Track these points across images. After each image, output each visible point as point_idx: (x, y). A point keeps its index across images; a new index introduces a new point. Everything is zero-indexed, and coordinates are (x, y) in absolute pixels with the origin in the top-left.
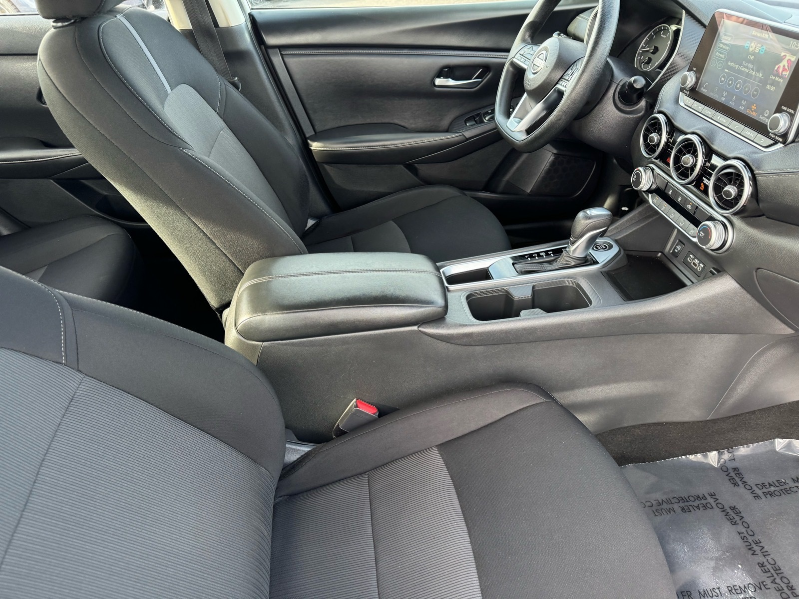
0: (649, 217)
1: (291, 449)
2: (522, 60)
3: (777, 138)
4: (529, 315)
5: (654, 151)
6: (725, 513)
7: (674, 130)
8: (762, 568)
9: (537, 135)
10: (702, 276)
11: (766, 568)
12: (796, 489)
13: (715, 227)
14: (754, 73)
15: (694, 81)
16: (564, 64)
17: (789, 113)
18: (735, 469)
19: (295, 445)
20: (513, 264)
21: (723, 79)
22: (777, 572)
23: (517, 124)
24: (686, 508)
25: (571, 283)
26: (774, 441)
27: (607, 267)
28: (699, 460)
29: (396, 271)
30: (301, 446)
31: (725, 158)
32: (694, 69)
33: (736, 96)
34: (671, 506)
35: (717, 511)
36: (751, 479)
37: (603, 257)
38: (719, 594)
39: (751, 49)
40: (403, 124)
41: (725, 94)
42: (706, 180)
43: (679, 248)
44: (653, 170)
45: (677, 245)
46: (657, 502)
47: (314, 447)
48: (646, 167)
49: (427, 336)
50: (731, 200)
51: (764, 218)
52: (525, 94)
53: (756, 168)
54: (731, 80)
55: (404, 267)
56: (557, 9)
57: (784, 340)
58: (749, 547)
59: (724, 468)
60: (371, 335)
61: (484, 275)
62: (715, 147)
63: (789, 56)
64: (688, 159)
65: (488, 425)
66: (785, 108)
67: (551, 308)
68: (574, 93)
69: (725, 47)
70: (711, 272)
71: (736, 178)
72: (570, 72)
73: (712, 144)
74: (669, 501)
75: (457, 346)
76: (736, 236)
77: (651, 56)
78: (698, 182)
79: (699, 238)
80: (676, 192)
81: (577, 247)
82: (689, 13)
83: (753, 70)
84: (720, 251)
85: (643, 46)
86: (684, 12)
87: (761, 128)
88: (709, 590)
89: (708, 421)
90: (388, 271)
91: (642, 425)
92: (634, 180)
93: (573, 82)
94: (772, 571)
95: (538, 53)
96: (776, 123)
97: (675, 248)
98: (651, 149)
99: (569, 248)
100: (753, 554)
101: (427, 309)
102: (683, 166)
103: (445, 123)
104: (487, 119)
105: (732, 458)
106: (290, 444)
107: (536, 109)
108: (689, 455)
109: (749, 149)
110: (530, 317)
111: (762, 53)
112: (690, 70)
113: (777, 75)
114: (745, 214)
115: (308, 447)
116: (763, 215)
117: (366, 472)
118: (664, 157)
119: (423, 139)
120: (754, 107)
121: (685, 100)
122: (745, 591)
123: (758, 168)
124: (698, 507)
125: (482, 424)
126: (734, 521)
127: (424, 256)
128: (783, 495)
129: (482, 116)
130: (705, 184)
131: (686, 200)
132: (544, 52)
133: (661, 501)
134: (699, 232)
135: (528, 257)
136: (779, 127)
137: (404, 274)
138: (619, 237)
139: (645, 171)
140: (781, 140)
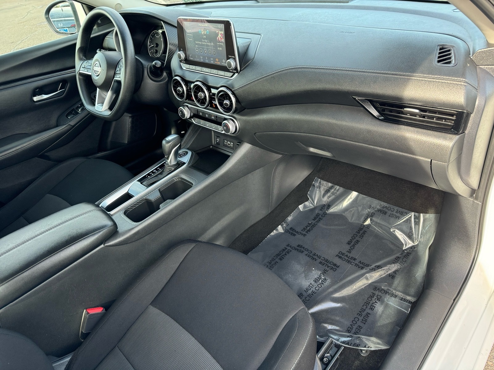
0: (197, 130)
1: (58, 365)
2: (86, 70)
3: (233, 71)
4: (165, 206)
5: (183, 97)
6: (297, 250)
7: (187, 83)
8: (322, 264)
9: (117, 109)
10: (235, 148)
11: (323, 263)
12: (316, 223)
13: (229, 122)
14: (209, 44)
15: (184, 55)
16: (112, 65)
17: (233, 58)
18: (291, 229)
19: (58, 362)
20: (141, 183)
21: (197, 50)
22: (327, 262)
23: (102, 107)
24: (281, 258)
25: (177, 179)
26: (299, 207)
27: (191, 163)
28: (275, 233)
29: (71, 219)
30: (63, 360)
31: (217, 88)
32: (182, 49)
33: (207, 57)
34: (275, 261)
35: (293, 251)
36: (299, 229)
37: (186, 159)
38: (312, 286)
39: (202, 33)
40: (23, 132)
41: (202, 57)
42: (214, 102)
43: (218, 140)
44: (187, 106)
45: (217, 139)
46: (268, 263)
47: (72, 355)
48: (184, 106)
49: (112, 247)
50: (229, 107)
51: (246, 110)
52: (98, 89)
53: (232, 88)
54: (201, 50)
55: (75, 215)
56: (92, 36)
57: (280, 161)
58: (313, 258)
59: (287, 231)
60: (75, 265)
61: (128, 196)
62: (210, 84)
63: (220, 32)
64: (200, 94)
65: (173, 275)
66: (230, 56)
67: (174, 196)
68: (127, 79)
69: (190, 35)
70: (237, 144)
71: (226, 96)
72: (118, 69)
73: (208, 83)
74: (273, 260)
75: (134, 243)
76: (240, 123)
77: (156, 48)
78: (211, 104)
79: (225, 130)
80: (204, 113)
81: (171, 160)
82: (165, 22)
83: (208, 42)
84: (236, 133)
85: (149, 45)
86: (162, 22)
87: (225, 69)
88: (308, 287)
89: (270, 213)
90: (66, 222)
91: (244, 231)
92: (181, 114)
93: (123, 74)
94: (325, 263)
95: (94, 64)
96: (230, 64)
97: (217, 141)
98: (181, 95)
99: (167, 162)
100: (315, 260)
101: (104, 231)
102: (201, 99)
103: (53, 121)
104: (80, 110)
105: (287, 224)
106: (55, 363)
107: (109, 96)
108: (270, 233)
109: (225, 80)
110: (166, 206)
111: (208, 33)
112: (180, 50)
113: (219, 42)
114: (238, 111)
115: (68, 357)
116: (245, 109)
117: (116, 346)
118: (189, 97)
119: (43, 136)
120: (217, 60)
121: (185, 66)
122: (321, 278)
123: (233, 88)
124: (286, 254)
125: (169, 277)
126: (302, 251)
127: (85, 203)
128: (313, 228)
129: (76, 110)
130: (214, 104)
131: (210, 115)
132: (97, 62)
133: (270, 262)
134: (223, 128)
135: (147, 176)
136: (232, 66)
137: (77, 218)
138: (189, 146)
139: (184, 108)
140: (235, 71)
